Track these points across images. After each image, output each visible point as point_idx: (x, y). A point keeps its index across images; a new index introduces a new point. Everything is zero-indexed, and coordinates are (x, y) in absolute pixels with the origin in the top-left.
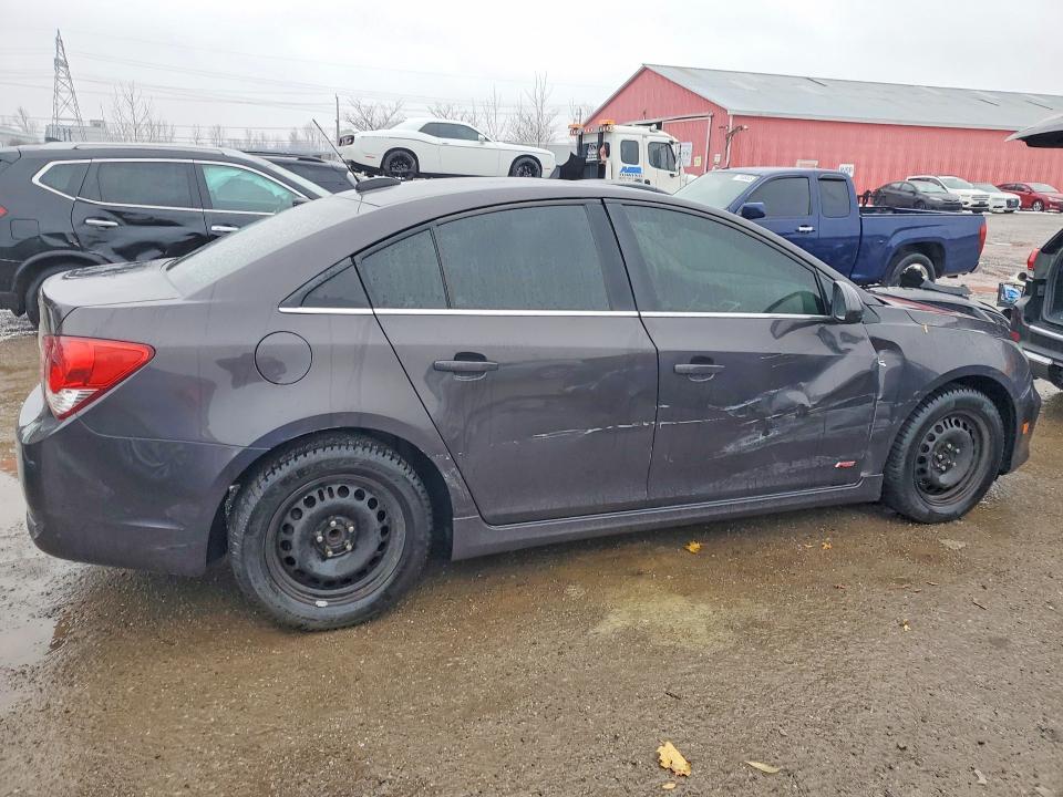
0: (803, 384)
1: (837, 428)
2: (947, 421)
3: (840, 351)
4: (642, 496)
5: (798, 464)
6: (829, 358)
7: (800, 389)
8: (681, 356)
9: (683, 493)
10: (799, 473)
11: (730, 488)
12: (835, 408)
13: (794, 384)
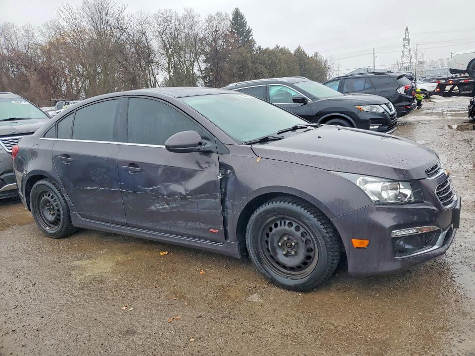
0: (183, 183)
1: (204, 209)
2: (283, 222)
3: (202, 168)
4: (123, 220)
5: (190, 224)
6: (197, 171)
7: (181, 184)
8: (124, 163)
9: (139, 223)
10: (191, 229)
11: (159, 227)
12: (201, 198)
13: (177, 181)
